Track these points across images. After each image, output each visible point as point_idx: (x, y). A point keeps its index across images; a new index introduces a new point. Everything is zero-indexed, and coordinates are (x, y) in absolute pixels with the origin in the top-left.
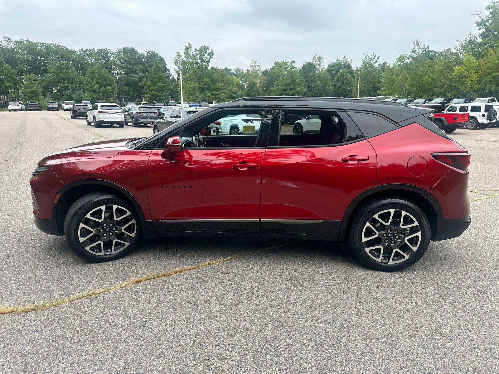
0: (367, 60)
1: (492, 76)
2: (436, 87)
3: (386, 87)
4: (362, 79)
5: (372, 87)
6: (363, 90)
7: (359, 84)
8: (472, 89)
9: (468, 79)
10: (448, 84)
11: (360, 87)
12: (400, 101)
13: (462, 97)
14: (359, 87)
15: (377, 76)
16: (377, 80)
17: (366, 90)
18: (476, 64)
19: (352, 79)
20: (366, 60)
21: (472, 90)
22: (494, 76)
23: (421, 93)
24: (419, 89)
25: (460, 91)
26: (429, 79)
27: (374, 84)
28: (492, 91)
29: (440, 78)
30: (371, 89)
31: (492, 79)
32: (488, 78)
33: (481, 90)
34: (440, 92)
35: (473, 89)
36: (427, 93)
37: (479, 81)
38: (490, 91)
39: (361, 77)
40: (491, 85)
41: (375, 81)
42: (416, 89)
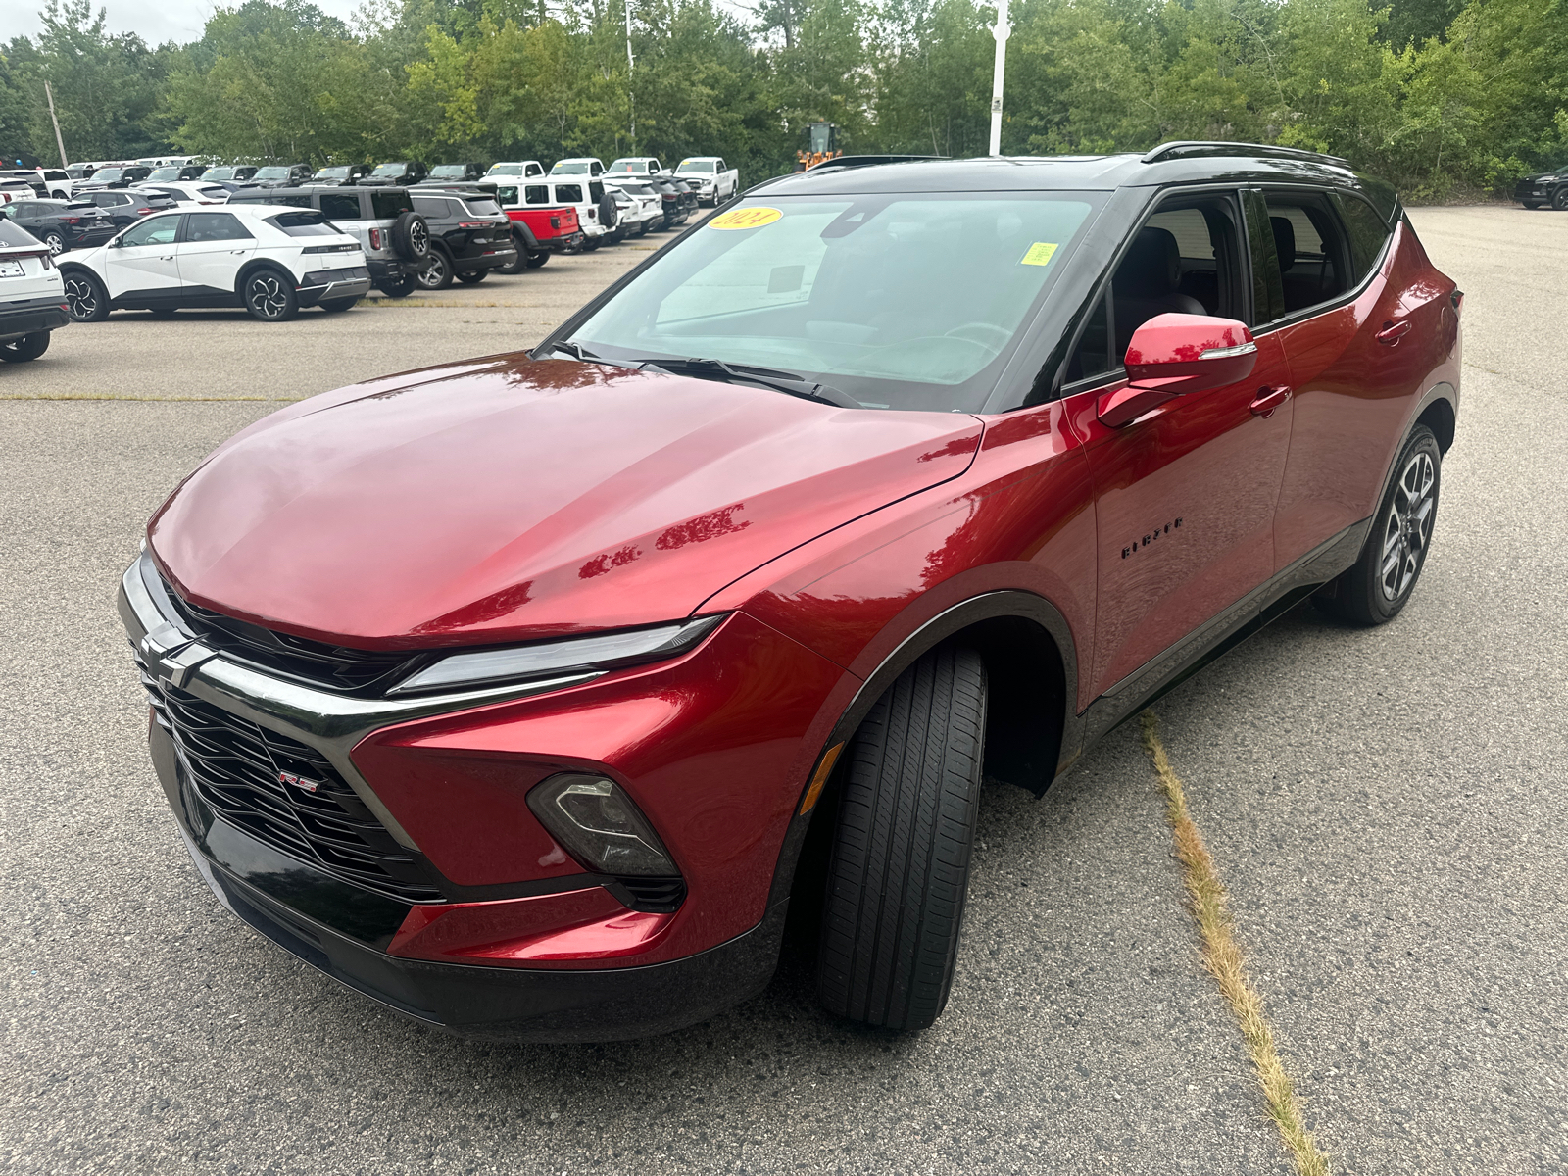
0: (61, 20)
1: (509, 98)
2: (364, 128)
3: (194, 125)
4: (61, 92)
5: (110, 123)
6: (77, 132)
7: (52, 110)
8: (469, 135)
9: (451, 105)
10: (397, 118)
11: (59, 122)
12: (265, 173)
13: (447, 159)
14: (56, 123)
15: (116, 83)
16: (121, 99)
17: (87, 132)
18: (462, 60)
19: (5, 89)
20: (54, 18)
21: (468, 138)
22: (516, 100)
23: (322, 147)
24: (311, 133)
25: (439, 141)
26: (333, 103)
27: (114, 114)
28: (519, 141)
29: (367, 100)
30: (107, 131)
31: (513, 107)
32: (501, 104)
33: (491, 140)
34: (380, 144)
35: (472, 136)
36: (341, 148)
37: (482, 111)
38: (516, 141)
39: (55, 84)
40: (515, 126)
41: (113, 101)
42: (302, 132)
